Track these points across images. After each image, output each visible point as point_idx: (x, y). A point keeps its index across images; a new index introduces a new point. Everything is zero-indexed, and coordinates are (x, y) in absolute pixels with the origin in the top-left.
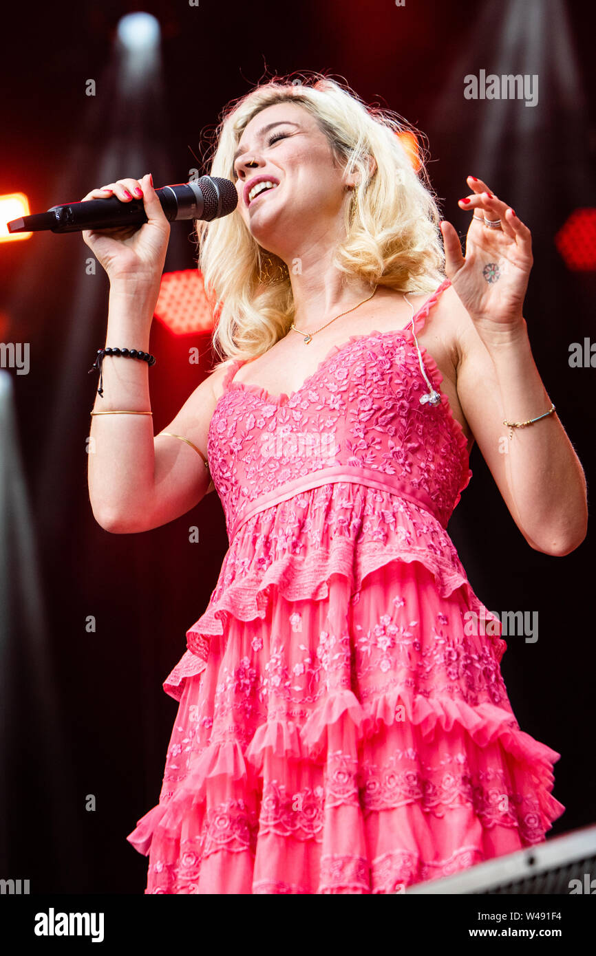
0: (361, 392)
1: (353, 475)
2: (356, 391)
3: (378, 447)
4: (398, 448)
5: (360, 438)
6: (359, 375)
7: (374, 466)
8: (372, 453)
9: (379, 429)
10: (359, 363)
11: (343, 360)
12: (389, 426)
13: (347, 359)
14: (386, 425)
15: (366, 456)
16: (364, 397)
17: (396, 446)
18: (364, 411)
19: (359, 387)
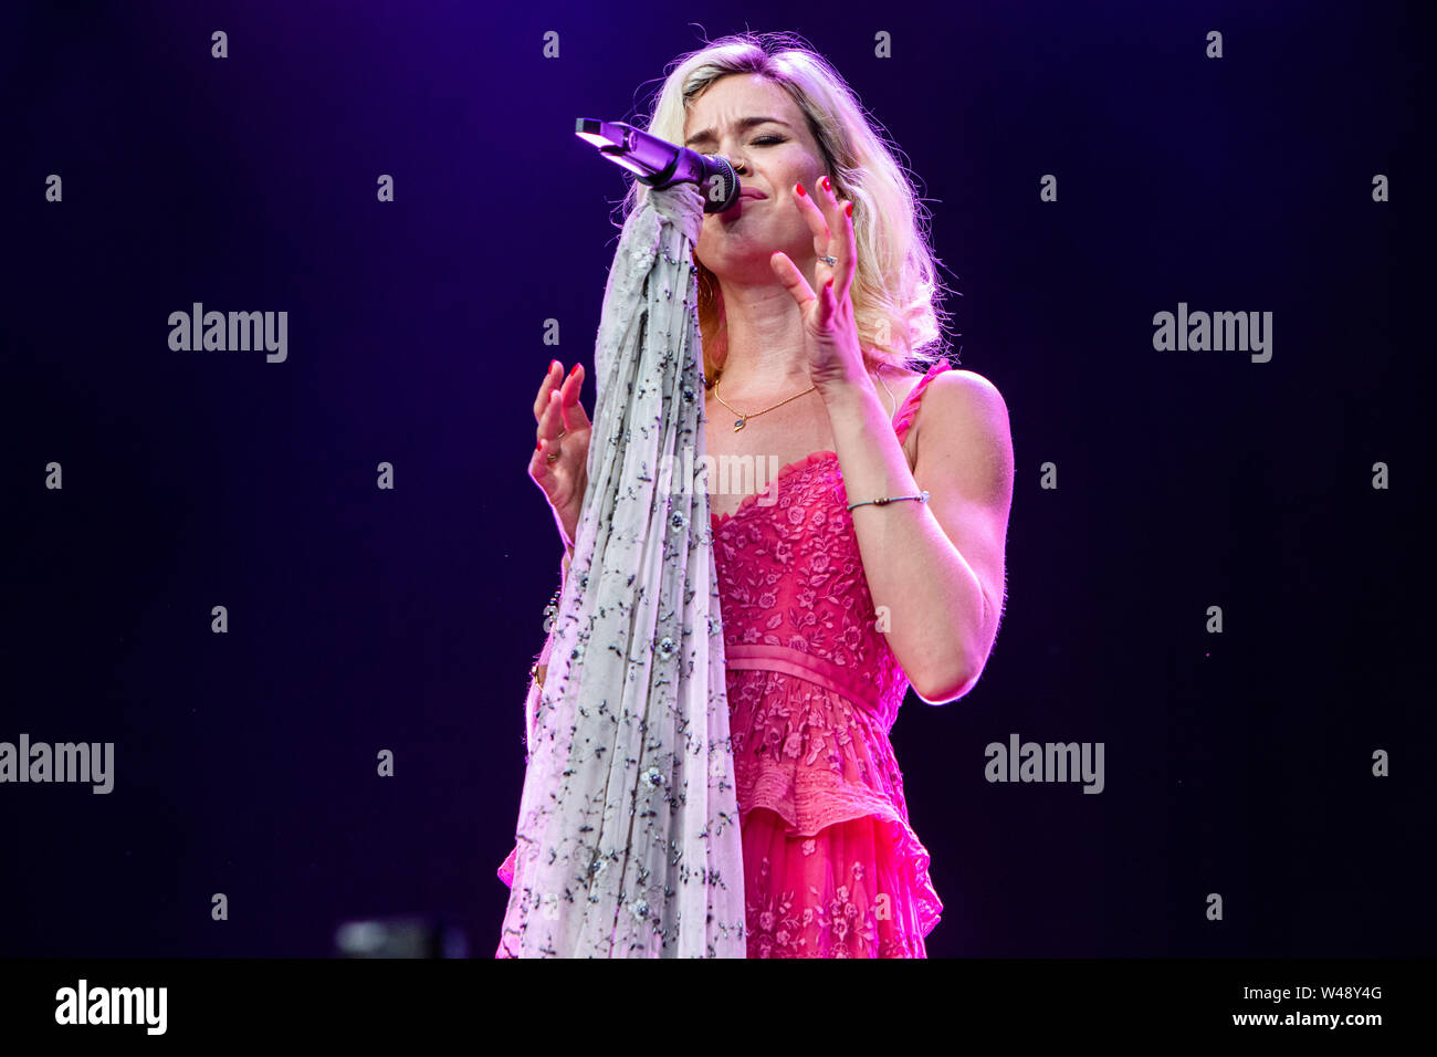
0: (818, 546)
1: (795, 664)
2: (811, 544)
3: (829, 625)
4: (854, 628)
5: (809, 610)
6: (818, 523)
7: (822, 651)
8: (820, 633)
9: (833, 600)
10: (820, 505)
11: (801, 494)
12: (847, 597)
13: (805, 495)
14: (844, 594)
15: (814, 635)
16: (821, 553)
17: (852, 625)
18: (817, 573)
19: (817, 539)
